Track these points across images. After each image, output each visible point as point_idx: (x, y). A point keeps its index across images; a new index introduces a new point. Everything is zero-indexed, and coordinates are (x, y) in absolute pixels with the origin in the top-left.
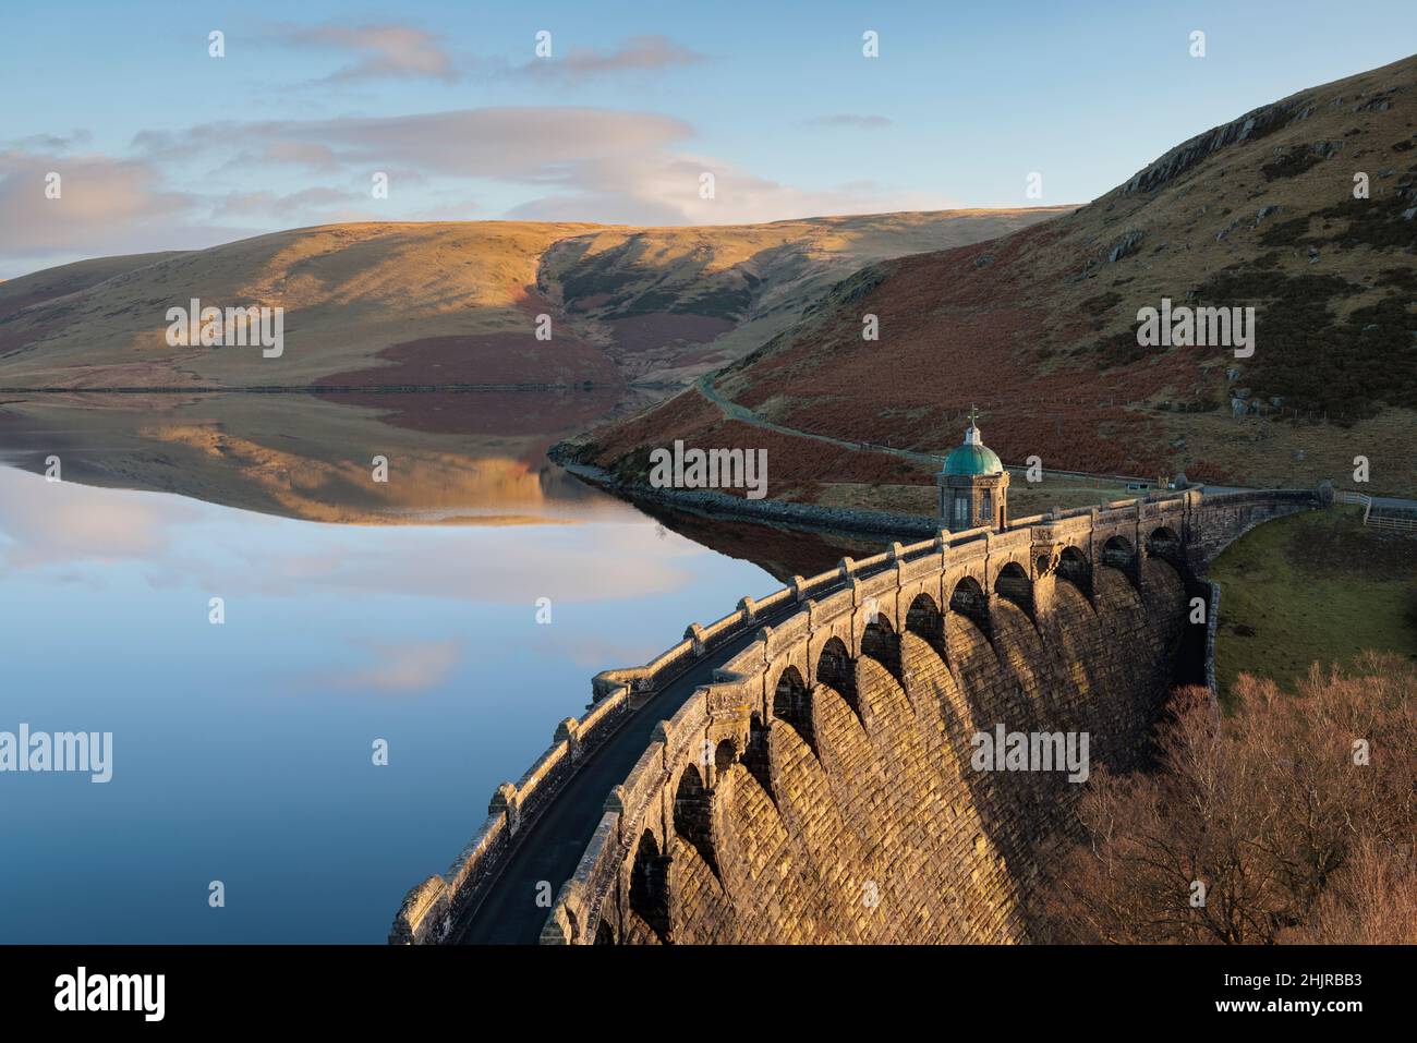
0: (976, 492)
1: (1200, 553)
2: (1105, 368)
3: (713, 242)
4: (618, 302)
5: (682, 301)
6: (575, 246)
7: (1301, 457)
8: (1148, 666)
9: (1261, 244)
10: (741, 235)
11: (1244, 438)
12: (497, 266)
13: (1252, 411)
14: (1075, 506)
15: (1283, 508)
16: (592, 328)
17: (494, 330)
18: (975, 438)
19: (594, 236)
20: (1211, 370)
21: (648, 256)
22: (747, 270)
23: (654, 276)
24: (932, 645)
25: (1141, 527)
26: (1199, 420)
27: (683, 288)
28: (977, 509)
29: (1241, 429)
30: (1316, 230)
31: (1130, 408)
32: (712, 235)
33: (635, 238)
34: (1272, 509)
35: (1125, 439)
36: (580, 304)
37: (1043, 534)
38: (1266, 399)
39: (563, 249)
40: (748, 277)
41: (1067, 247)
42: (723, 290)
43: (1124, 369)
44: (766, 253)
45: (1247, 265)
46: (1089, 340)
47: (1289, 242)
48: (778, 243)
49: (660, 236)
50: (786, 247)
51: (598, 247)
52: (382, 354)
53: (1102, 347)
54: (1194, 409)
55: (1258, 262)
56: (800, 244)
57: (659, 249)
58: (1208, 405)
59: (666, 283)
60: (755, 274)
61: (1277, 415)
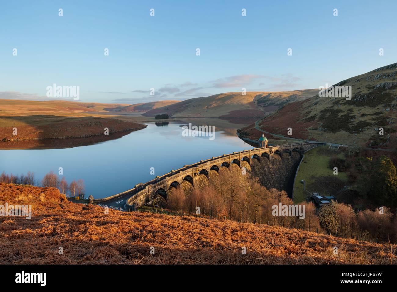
0: (262, 143)
1: (304, 151)
2: (305, 122)
3: (282, 94)
4: (266, 104)
5: (276, 104)
6: (260, 95)
7: (327, 137)
8: (290, 166)
9: (333, 104)
10: (286, 93)
11: (319, 134)
12: (248, 99)
13: (322, 130)
15: (319, 145)
16: (261, 108)
17: (246, 109)
18: (263, 136)
19: (263, 94)
20: (319, 124)
21: (271, 97)
22: (287, 99)
23: (272, 100)
25: (291, 148)
26: (314, 131)
27: (276, 102)
29: (319, 133)
30: (341, 102)
31: (305, 129)
32: (282, 93)
33: (270, 94)
34: (317, 145)
35: (303, 134)
36: (260, 105)
37: (271, 149)
38: (324, 128)
39: (258, 96)
40: (287, 100)
41: (309, 103)
42: (282, 102)
43: (307, 123)
44: (290, 96)
45: (329, 107)
46: (304, 118)
47: (336, 104)
48: (293, 94)
49: (274, 94)
50: (294, 95)
51: (264, 95)
52: (229, 113)
53: (306, 119)
54: (314, 129)
55: (331, 107)
56: (296, 95)
57: (273, 96)
58: (316, 129)
59: (274, 101)
60: (288, 99)
61: (325, 131)
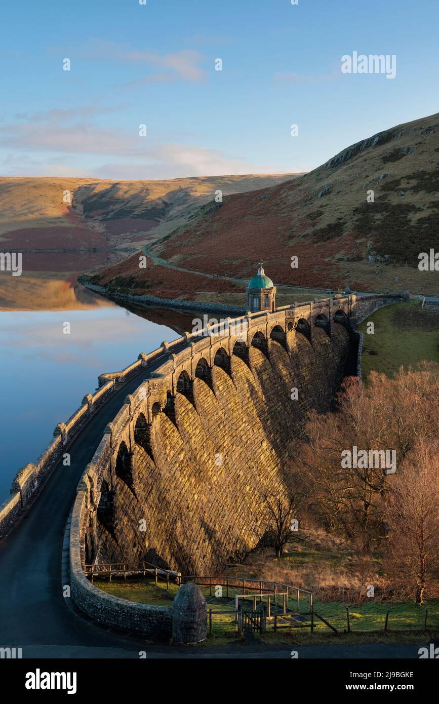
0: (262, 296)
1: (355, 321)
2: (316, 242)
3: (149, 187)
4: (107, 213)
5: (135, 213)
6: (88, 188)
7: (397, 280)
8: (334, 368)
9: (381, 190)
10: (159, 184)
11: (373, 272)
12: (54, 197)
13: (377, 261)
14: (303, 301)
15: (389, 301)
16: (97, 224)
17: (52, 225)
18: (262, 272)
19: (97, 184)
20: (360, 244)
21: (120, 193)
22: (165, 200)
23: (123, 202)
24: (244, 361)
25: (331, 310)
26: (355, 265)
27: (136, 207)
28: (263, 303)
29: (372, 268)
30: (404, 185)
31: (326, 260)
32: (149, 184)
33: (115, 186)
34: (385, 302)
35: (324, 273)
36: (91, 214)
37: (291, 314)
38: (382, 256)
39: (83, 189)
40: (164, 203)
41: (300, 191)
42: (153, 208)
43: (324, 243)
44: (172, 192)
46: (309, 231)
47: (392, 189)
48: (177, 188)
49: (126, 185)
50: (181, 190)
51: (99, 189)
52: (2, 236)
53: (315, 234)
54: (353, 260)
55: (379, 198)
56: (187, 188)
57: (126, 190)
58: (359, 258)
59: (129, 205)
60: (167, 201)
61: (387, 263)
